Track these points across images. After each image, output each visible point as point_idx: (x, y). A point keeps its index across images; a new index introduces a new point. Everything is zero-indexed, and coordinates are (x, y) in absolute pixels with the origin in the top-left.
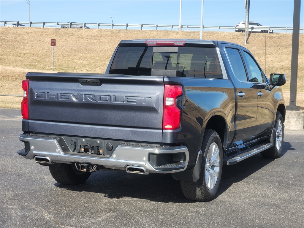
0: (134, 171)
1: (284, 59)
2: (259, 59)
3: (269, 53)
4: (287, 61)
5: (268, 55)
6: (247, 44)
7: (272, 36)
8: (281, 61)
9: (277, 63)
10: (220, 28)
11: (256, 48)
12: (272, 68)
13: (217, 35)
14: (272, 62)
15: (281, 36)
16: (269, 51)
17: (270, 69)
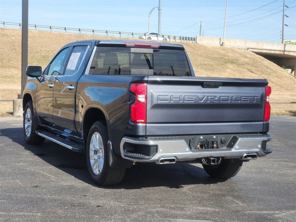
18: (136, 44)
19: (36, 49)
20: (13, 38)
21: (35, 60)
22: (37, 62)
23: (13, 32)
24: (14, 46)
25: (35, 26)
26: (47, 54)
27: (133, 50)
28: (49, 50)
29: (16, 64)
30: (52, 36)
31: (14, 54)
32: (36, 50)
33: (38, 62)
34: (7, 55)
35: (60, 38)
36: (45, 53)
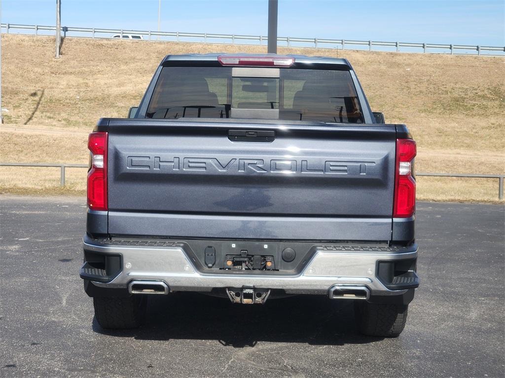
0: (345, 295)
1: (126, 81)
2: (84, 81)
3: (99, 71)
4: (129, 85)
5: (99, 75)
6: (60, 55)
7: (100, 43)
8: (120, 85)
9: (115, 89)
10: (9, 27)
11: (76, 63)
12: (109, 96)
13: (6, 39)
14: (106, 86)
15: (114, 44)
16: (98, 68)
17: (105, 98)
18: (242, 60)
19: (445, 86)
20: (409, 69)
21: (439, 106)
22: (442, 109)
23: (410, 59)
24: (407, 82)
25: (449, 47)
26: (463, 95)
27: (237, 72)
28: (467, 87)
29: (403, 113)
30: (477, 64)
31: (405, 96)
32: (445, 88)
33: (444, 109)
34: (393, 97)
35: (491, 66)
36: (460, 93)
